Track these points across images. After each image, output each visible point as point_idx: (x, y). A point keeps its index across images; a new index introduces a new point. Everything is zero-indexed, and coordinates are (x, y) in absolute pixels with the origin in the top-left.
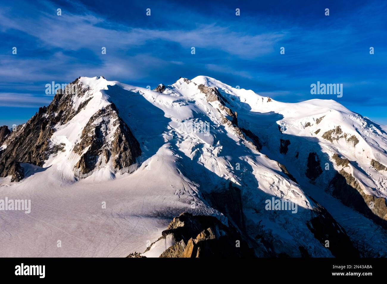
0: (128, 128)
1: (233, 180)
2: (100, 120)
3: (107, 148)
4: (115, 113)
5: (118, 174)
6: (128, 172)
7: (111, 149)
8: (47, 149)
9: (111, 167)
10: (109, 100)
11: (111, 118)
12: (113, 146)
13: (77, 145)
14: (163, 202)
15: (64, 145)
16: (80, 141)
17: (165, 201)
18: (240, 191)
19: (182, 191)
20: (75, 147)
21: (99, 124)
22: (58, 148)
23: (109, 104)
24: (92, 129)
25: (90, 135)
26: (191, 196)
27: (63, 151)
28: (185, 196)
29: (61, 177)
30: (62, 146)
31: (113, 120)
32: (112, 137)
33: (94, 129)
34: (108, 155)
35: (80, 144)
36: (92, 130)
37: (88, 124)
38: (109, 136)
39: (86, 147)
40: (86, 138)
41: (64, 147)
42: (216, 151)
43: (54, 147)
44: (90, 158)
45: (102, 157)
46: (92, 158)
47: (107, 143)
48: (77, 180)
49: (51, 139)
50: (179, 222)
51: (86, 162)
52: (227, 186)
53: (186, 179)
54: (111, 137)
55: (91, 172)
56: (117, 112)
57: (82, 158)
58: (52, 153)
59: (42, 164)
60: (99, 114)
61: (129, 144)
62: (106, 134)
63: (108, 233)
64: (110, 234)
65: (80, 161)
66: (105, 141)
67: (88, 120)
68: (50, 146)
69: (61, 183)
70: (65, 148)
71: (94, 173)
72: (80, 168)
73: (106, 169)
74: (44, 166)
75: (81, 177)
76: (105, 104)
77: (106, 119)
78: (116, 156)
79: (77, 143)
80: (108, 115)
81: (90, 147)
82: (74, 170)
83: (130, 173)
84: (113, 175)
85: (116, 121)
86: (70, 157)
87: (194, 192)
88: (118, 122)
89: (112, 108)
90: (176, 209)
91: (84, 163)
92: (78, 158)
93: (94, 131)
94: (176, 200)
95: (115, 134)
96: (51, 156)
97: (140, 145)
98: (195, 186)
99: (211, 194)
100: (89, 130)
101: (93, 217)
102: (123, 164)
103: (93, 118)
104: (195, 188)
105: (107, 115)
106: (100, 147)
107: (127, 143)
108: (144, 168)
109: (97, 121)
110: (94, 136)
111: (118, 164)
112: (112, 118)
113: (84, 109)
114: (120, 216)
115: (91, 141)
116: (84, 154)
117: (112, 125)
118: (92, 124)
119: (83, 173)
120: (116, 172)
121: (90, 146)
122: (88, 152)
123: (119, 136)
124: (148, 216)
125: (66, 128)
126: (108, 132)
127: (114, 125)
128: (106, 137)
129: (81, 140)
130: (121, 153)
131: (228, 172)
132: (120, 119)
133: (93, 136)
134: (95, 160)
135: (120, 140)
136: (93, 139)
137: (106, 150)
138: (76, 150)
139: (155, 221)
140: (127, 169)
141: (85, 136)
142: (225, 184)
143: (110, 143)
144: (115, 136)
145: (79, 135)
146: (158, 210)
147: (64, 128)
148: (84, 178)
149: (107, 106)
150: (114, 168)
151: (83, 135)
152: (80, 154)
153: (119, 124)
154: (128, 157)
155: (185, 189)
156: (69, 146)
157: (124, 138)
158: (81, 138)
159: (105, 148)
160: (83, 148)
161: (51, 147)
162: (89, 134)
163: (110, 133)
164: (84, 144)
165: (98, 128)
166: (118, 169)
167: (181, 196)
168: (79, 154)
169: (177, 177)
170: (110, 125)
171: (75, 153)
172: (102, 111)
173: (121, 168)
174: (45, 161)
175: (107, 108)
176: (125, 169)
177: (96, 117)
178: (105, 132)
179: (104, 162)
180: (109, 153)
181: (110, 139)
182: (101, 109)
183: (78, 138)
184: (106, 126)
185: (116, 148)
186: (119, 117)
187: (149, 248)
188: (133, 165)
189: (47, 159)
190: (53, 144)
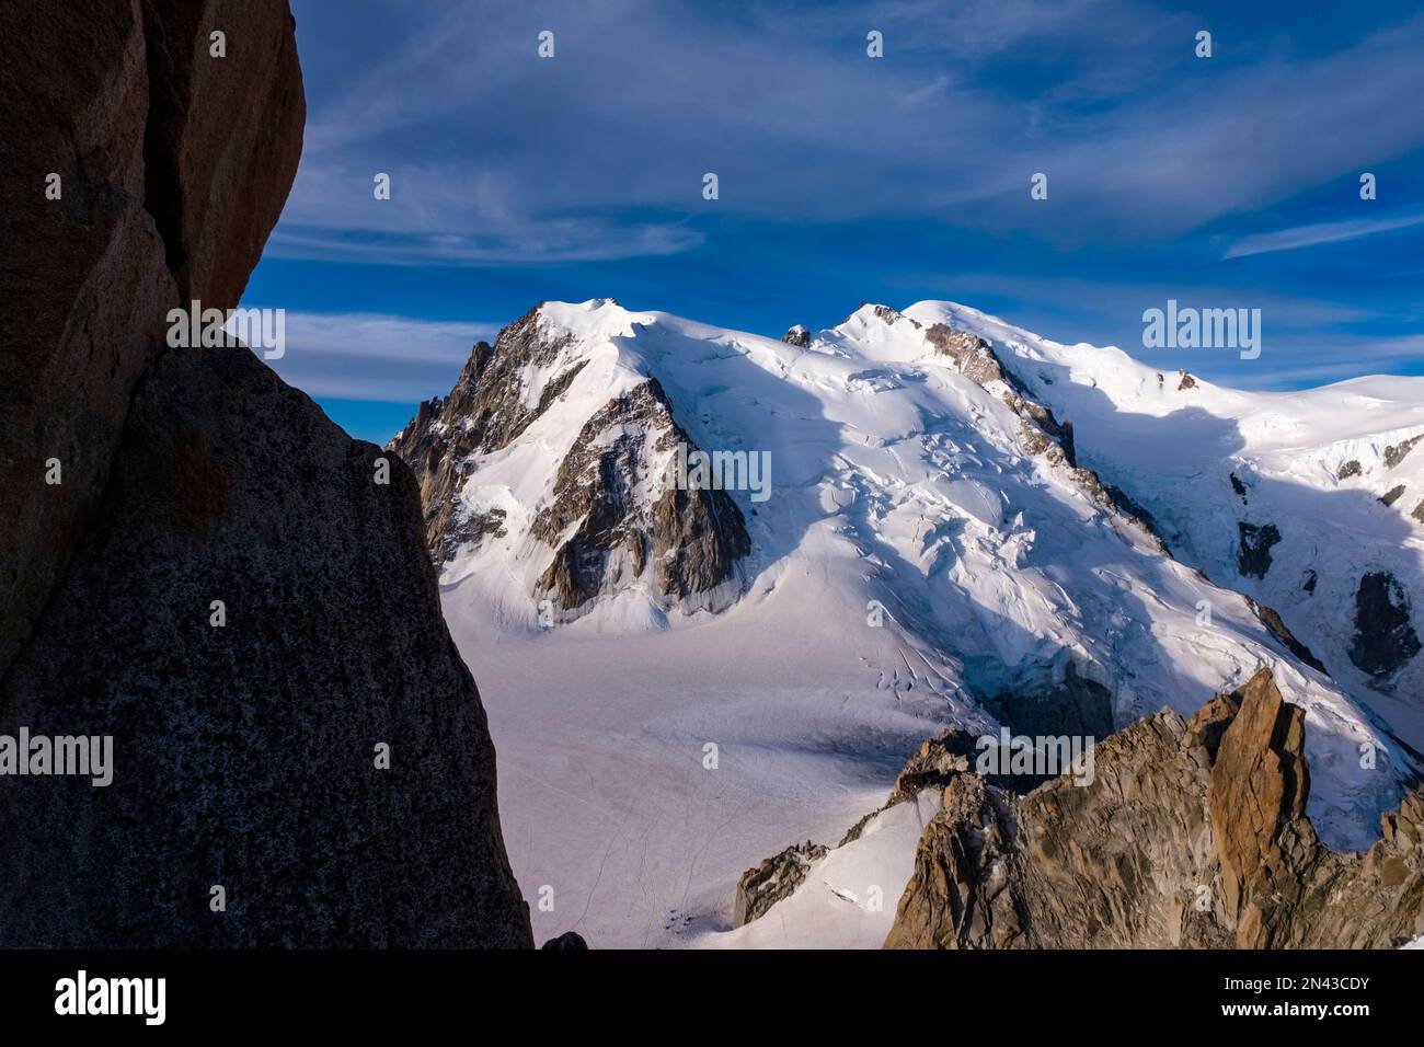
1: (1080, 649)
2: (615, 432)
3: (637, 525)
4: (662, 411)
5: (676, 614)
6: (708, 608)
7: (651, 531)
8: (451, 527)
9: (652, 588)
10: (641, 370)
11: (650, 426)
12: (657, 518)
13: (543, 515)
14: (841, 708)
15: (503, 513)
16: (551, 502)
17: (846, 707)
18: (1108, 695)
19: (904, 680)
20: (537, 520)
21: (612, 446)
22: (487, 525)
23: (643, 380)
24: (589, 462)
25: (584, 481)
26: (936, 694)
27: (502, 534)
28: (917, 696)
29: (497, 614)
30: (496, 518)
31: (654, 434)
32: (655, 490)
33: (595, 463)
34: (642, 549)
35: (551, 510)
36: (591, 466)
37: (577, 448)
38: (644, 486)
39: (572, 520)
40: (572, 492)
41: (500, 523)
42: (1012, 549)
43: (472, 520)
44: (586, 556)
45: (620, 556)
46: (590, 559)
47: (638, 508)
48: (544, 627)
49: (462, 496)
50: (947, 758)
51: (573, 569)
52: (1057, 675)
53: (911, 640)
54: (651, 490)
55: (588, 602)
56: (669, 408)
57: (560, 555)
58: (465, 538)
59: (435, 572)
60: (612, 415)
61: (710, 515)
62: (635, 480)
63: (676, 789)
64: (685, 793)
65: (556, 566)
66: (631, 502)
67: (574, 433)
68: (460, 518)
69: (498, 633)
70: (506, 524)
71: (598, 607)
72: (555, 592)
73: (638, 595)
74: (443, 581)
75: (556, 617)
76: (628, 381)
77: (633, 430)
78: (667, 553)
79: (542, 508)
80: (640, 415)
81: (585, 521)
82: (537, 595)
83: (714, 610)
84: (661, 616)
85: (665, 436)
86: (521, 551)
87: (946, 685)
88: (673, 439)
89: (650, 392)
90: (892, 736)
91: (566, 571)
92: (550, 556)
93: (596, 470)
94: (888, 707)
95: (665, 478)
96: (463, 548)
97: (747, 520)
98: (945, 664)
99: (998, 699)
100: (581, 467)
101: (614, 740)
102: (693, 581)
103: (593, 428)
104: (949, 671)
105: (636, 418)
106: (614, 523)
107: (704, 511)
108: (761, 598)
109: (606, 438)
110: (596, 485)
111: (676, 581)
112: (653, 428)
113: (562, 400)
115: (589, 501)
116: (568, 543)
117: (655, 451)
118: (590, 446)
119: (565, 607)
120: (668, 606)
121: (585, 517)
122: (578, 536)
124: (801, 747)
125: (508, 460)
126: (640, 472)
127: (661, 450)
128: (635, 490)
129: (556, 498)
130: (683, 544)
131: (1060, 624)
132: (677, 430)
133: (593, 484)
134: (600, 562)
135: (681, 500)
136: (593, 495)
137: (635, 532)
138: (540, 529)
139: (832, 765)
140: (706, 598)
141: (568, 486)
142: (1050, 667)
143: (647, 509)
144: (662, 487)
145: (548, 481)
146: (830, 732)
147: (500, 460)
148: (569, 622)
149: (637, 388)
150: (661, 592)
151: (562, 482)
152: (554, 543)
153: (676, 448)
154: (708, 559)
155: (911, 672)
156: (519, 517)
157: (692, 494)
158: (556, 491)
159: (633, 526)
160: (562, 524)
161: (463, 519)
162: (579, 479)
163: (646, 476)
164: (565, 510)
165: (607, 461)
166: (675, 597)
167: (904, 695)
168: (551, 543)
170: (648, 452)
171: (539, 539)
172: (621, 406)
173: (684, 593)
174: (446, 564)
175: (636, 392)
176: (699, 599)
177: (602, 423)
178: (629, 473)
179: (629, 571)
180: (644, 541)
181: (647, 496)
182: (616, 396)
183: (545, 491)
184: (633, 453)
185: (669, 525)
186: (674, 423)
187: (855, 833)
188: (725, 585)
189: (451, 559)
190: (468, 512)
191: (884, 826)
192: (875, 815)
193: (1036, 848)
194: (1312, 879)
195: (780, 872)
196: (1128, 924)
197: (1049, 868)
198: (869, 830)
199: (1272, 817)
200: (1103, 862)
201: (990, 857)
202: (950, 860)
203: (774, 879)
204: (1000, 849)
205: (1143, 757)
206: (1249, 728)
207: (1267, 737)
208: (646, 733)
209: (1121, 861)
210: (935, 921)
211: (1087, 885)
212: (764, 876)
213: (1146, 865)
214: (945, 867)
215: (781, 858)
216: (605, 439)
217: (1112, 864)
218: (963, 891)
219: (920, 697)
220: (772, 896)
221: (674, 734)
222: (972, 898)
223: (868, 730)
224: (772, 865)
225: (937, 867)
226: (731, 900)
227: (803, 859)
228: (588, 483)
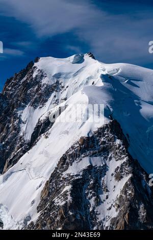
2: (84, 163)
4: (120, 146)
11: (111, 158)
16: (35, 217)
21: (81, 174)
23: (108, 121)
24: (64, 186)
25: (59, 202)
31: (114, 164)
32: (113, 209)
33: (68, 188)
35: (35, 223)
36: (65, 190)
37: (55, 176)
40: (50, 210)
47: (101, 223)
54: (110, 209)
56: (126, 143)
60: (82, 150)
62: (99, 202)
66: (95, 218)
67: (53, 164)
77: (98, 162)
79: (29, 223)
80: (103, 150)
85: (122, 166)
88: (128, 168)
89: (111, 132)
93: (69, 193)
95: (121, 199)
100: (58, 191)
103: (67, 160)
105: (100, 152)
109: (76, 167)
110: (69, 205)
112: (113, 159)
113: (47, 137)
115: (62, 218)
117: (114, 178)
118: (65, 175)
123: (130, 206)
127: (119, 177)
128: (98, 209)
129: (39, 214)
132: (132, 162)
133: (66, 204)
136: (66, 213)
141: (47, 205)
144: (119, 207)
145: (33, 202)
149: (102, 128)
151: (44, 201)
153: (130, 175)
157: (142, 212)
158: (39, 208)
162: (56, 200)
163: (107, 197)
164: (45, 225)
165: (78, 185)
170: (109, 179)
175: (101, 132)
177: (74, 156)
178: (94, 195)
181: (107, 213)
182: (85, 135)
183: (30, 208)
184: (97, 181)
186: (129, 156)
216: (75, 169)
228: (62, 203)
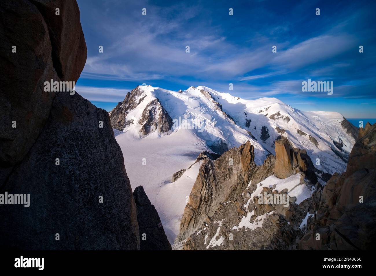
0: (166, 112)
1: (223, 139)
2: (152, 107)
3: (156, 122)
5: (162, 135)
7: (158, 122)
8: (125, 123)
9: (158, 131)
10: (155, 97)
12: (159, 120)
13: (140, 120)
15: (133, 120)
16: (141, 118)
17: (189, 149)
18: (227, 145)
19: (197, 144)
22: (131, 122)
23: (156, 98)
26: (202, 146)
27: (133, 124)
29: (133, 136)
30: (132, 121)
31: (158, 107)
32: (158, 116)
33: (149, 112)
34: (156, 125)
37: (145, 109)
38: (156, 115)
39: (145, 121)
40: (145, 116)
41: (133, 122)
42: (213, 124)
43: (128, 121)
44: (147, 127)
45: (153, 127)
48: (141, 138)
49: (126, 117)
50: (204, 155)
51: (145, 129)
52: (220, 143)
53: (198, 138)
56: (160, 103)
57: (143, 127)
58: (127, 124)
59: (122, 130)
61: (167, 120)
62: (155, 114)
63: (163, 162)
64: (164, 163)
65: (142, 128)
66: (154, 118)
67: (145, 107)
69: (133, 139)
71: (149, 135)
72: (142, 132)
73: (156, 133)
74: (124, 131)
75: (143, 136)
76: (154, 99)
77: (154, 106)
78: (160, 126)
80: (156, 104)
82: (139, 133)
83: (168, 135)
84: (160, 136)
85: (160, 107)
86: (137, 126)
87: (204, 145)
89: (157, 100)
90: (195, 153)
92: (141, 127)
94: (195, 148)
95: (160, 114)
96: (127, 126)
98: (203, 141)
99: (211, 146)
100: (146, 112)
102: (165, 130)
104: (204, 142)
105: (155, 104)
106: (152, 121)
107: (166, 119)
108: (175, 133)
110: (149, 115)
111: (162, 130)
113: (142, 102)
114: (167, 155)
115: (147, 118)
116: (144, 125)
118: (147, 109)
119: (144, 135)
120: (161, 134)
121: (147, 120)
122: (146, 123)
123: (162, 115)
124: (182, 155)
125: (134, 112)
126: (156, 113)
127: (159, 110)
130: (163, 124)
131: (220, 135)
132: (162, 106)
134: (150, 127)
135: (162, 117)
137: (155, 123)
138: (140, 123)
139: (187, 157)
140: (167, 133)
142: (219, 141)
143: (157, 119)
145: (141, 115)
146: (186, 153)
147: (132, 111)
148: (145, 137)
150: (160, 132)
153: (161, 109)
154: (167, 127)
156: (136, 121)
157: (164, 116)
158: (142, 116)
159: (155, 122)
160: (143, 122)
161: (127, 121)
164: (144, 119)
165: (150, 111)
166: (162, 133)
167: (197, 146)
168: (141, 125)
169: (194, 137)
170: (157, 110)
172: (152, 103)
173: (163, 132)
174: (124, 129)
175: (155, 100)
176: (166, 133)
177: (149, 105)
179: (154, 129)
180: (157, 124)
182: (152, 101)
184: (154, 110)
185: (161, 122)
187: (190, 167)
188: (170, 131)
189: (125, 128)
190: (127, 120)
191: (195, 166)
192: (193, 164)
193: (217, 168)
194: (254, 170)
195: (179, 174)
196: (230, 178)
197: (219, 171)
198: (192, 167)
199: (249, 161)
200: (226, 169)
201: (210, 170)
202: (204, 170)
203: (178, 175)
204: (211, 168)
205: (232, 154)
206: (246, 149)
207: (249, 150)
208: (158, 154)
209: (229, 169)
210: (202, 179)
211: (224, 173)
212: (177, 175)
213: (232, 169)
214: (203, 171)
215: (179, 172)
216: (150, 108)
217: (227, 169)
218: (206, 175)
219: (200, 146)
220: (178, 177)
221: (162, 154)
222: (207, 176)
223: (192, 152)
224: (178, 173)
225: (202, 172)
226: (172, 178)
227: (182, 172)
228: (147, 115)
